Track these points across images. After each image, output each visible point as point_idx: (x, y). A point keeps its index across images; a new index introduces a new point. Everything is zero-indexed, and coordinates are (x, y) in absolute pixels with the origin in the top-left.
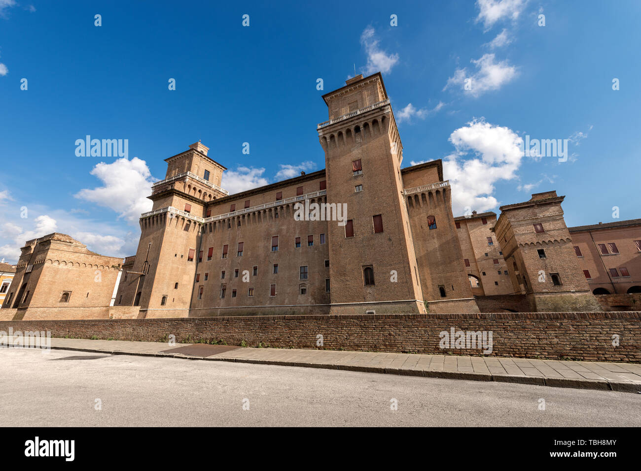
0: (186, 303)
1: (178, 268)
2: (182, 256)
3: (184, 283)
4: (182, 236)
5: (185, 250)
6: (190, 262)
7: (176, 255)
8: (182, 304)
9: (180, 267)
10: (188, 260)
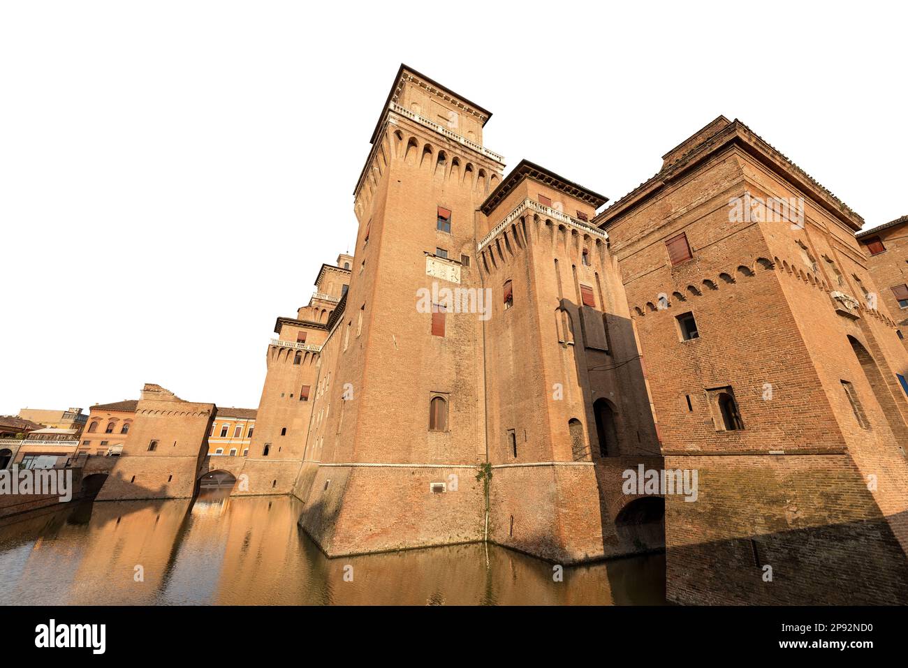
0: (298, 453)
1: (286, 410)
2: (292, 395)
3: (296, 428)
4: (292, 371)
5: (297, 388)
6: (303, 402)
7: (283, 395)
8: (292, 454)
9: (289, 409)
10: (301, 399)
